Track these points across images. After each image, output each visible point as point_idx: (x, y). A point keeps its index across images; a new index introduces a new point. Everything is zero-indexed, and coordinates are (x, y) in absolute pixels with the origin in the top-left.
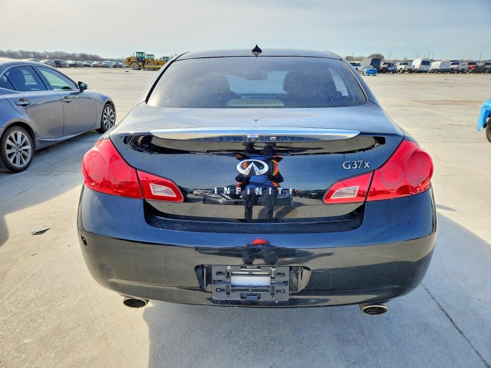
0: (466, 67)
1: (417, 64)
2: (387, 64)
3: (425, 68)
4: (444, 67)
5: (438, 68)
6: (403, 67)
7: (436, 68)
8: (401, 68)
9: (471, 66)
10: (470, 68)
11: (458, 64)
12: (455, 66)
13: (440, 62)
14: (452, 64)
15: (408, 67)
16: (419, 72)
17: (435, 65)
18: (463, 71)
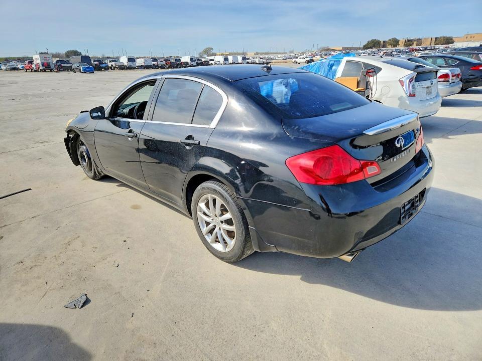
0: (164, 63)
1: (124, 61)
2: (97, 61)
3: (132, 64)
4: (147, 64)
5: (143, 64)
6: (113, 63)
7: (141, 64)
8: (112, 65)
9: (167, 62)
10: (167, 64)
11: (156, 60)
12: (155, 63)
13: (143, 59)
14: (153, 61)
15: (117, 64)
16: (129, 68)
17: (139, 62)
18: (162, 67)
